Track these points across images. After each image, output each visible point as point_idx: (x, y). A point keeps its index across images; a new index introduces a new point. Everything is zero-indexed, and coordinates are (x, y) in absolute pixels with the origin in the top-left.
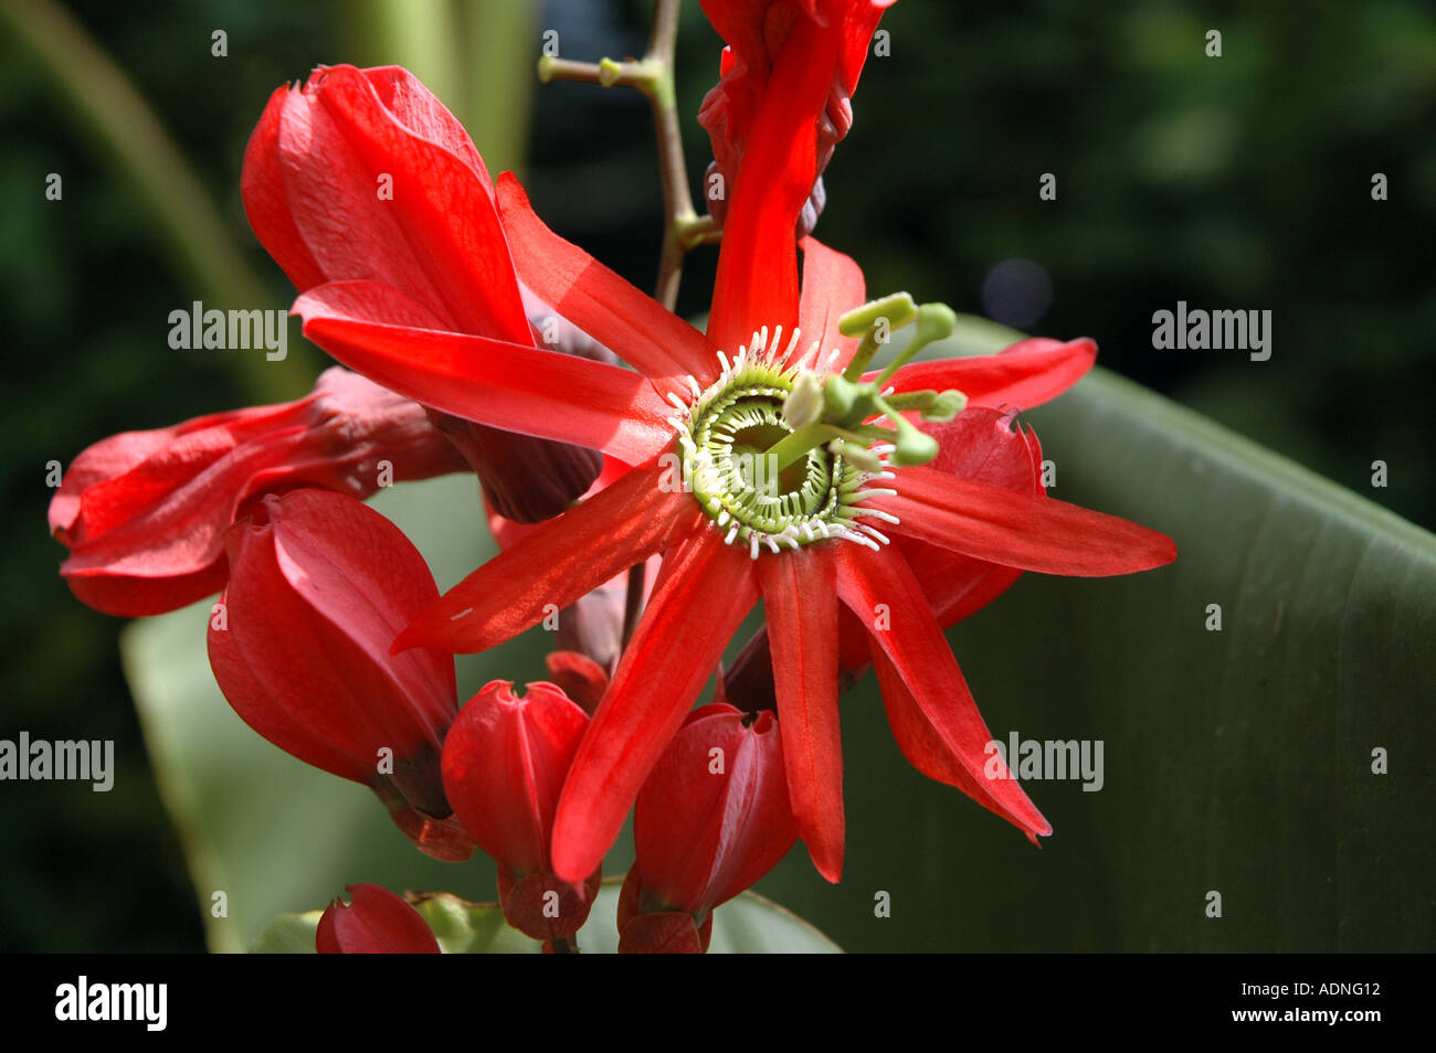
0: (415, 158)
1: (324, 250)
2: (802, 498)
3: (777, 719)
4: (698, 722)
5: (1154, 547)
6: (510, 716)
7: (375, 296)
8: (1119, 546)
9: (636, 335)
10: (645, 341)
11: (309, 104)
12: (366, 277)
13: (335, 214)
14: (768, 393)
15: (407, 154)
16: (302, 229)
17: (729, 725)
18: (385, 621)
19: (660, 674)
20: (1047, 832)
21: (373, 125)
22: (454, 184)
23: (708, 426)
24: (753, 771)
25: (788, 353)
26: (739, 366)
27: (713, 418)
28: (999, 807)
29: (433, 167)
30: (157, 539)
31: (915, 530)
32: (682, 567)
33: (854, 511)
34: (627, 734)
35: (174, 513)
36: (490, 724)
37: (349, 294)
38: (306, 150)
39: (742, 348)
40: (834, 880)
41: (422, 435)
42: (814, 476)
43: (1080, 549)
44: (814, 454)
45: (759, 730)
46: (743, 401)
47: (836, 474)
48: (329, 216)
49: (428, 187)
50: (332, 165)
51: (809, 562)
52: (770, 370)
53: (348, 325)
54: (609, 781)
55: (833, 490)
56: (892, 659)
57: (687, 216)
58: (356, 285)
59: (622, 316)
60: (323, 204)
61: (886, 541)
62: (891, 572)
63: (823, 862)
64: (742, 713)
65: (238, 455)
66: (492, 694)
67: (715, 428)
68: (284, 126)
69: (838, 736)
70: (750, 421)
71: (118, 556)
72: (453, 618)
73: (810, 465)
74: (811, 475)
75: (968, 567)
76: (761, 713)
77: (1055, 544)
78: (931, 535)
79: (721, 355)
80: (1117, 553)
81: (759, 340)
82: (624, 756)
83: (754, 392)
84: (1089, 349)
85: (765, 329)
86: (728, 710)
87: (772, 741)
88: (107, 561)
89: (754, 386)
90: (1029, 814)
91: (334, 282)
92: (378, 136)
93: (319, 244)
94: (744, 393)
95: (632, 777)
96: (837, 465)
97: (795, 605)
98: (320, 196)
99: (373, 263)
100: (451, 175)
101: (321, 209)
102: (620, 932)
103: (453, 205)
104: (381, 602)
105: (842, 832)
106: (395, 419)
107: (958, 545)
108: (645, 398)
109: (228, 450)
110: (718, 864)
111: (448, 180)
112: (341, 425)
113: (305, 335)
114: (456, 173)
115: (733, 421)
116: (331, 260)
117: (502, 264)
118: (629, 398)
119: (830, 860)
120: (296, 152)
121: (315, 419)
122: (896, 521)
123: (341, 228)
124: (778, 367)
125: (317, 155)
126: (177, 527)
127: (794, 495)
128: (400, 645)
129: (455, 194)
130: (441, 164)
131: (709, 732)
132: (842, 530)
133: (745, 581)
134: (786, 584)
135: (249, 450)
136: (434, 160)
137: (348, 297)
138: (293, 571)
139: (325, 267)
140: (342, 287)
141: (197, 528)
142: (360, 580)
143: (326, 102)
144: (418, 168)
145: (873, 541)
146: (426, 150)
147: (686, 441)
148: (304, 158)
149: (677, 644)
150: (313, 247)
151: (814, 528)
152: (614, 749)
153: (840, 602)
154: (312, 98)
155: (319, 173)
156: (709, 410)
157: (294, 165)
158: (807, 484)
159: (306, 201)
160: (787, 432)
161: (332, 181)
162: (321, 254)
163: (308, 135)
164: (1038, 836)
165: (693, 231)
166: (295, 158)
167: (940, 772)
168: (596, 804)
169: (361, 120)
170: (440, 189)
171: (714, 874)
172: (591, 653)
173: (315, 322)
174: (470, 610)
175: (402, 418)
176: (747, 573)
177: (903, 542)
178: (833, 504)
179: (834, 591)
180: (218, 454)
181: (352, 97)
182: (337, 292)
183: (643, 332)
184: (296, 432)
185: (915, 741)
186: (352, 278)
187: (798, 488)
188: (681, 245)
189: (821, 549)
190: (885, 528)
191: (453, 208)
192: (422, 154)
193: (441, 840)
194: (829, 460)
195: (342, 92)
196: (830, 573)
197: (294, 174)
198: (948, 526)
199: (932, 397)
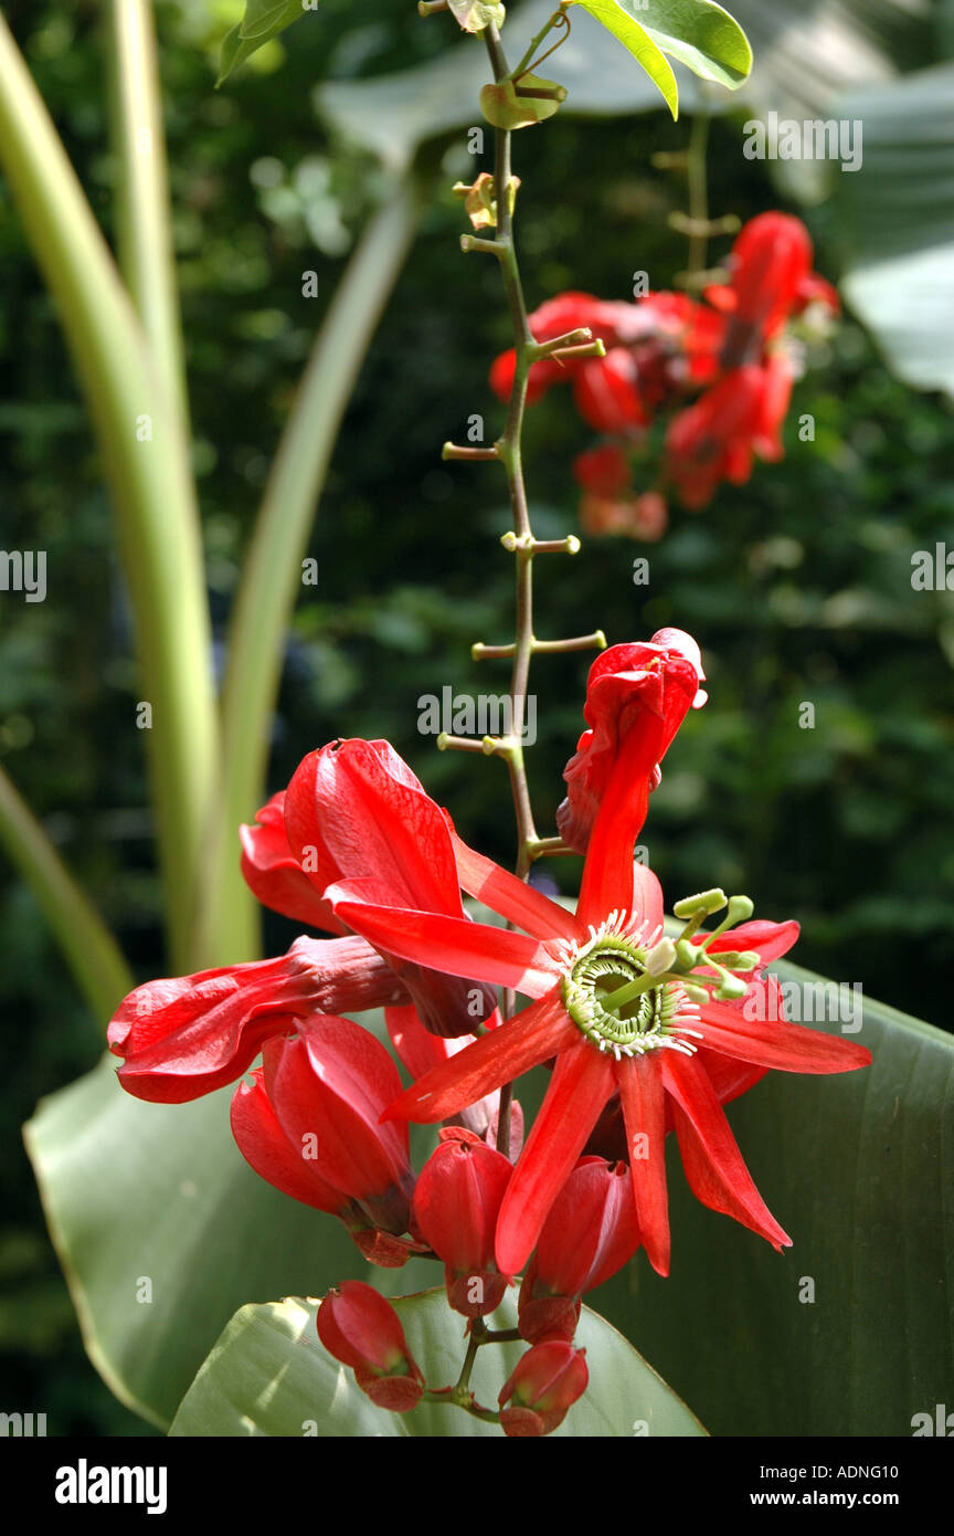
0: (399, 799)
1: (343, 858)
2: (638, 1022)
3: (629, 1165)
4: (581, 1168)
5: (857, 1055)
6: (461, 1165)
7: (373, 888)
8: (835, 1054)
9: (530, 915)
10: (536, 918)
11: (334, 764)
12: (368, 875)
13: (349, 834)
14: (615, 953)
15: (393, 796)
16: (328, 843)
17: (601, 1170)
18: (369, 1101)
19: (555, 1136)
20: (789, 1244)
21: (372, 778)
22: (424, 816)
23: (580, 974)
24: (616, 1201)
25: (628, 927)
26: (600, 935)
27: (583, 969)
28: (758, 1227)
29: (410, 805)
30: (186, 1050)
31: (708, 1043)
32: (570, 1065)
33: (671, 1030)
34: (535, 1176)
35: (198, 1032)
36: (448, 1169)
37: (360, 886)
38: (332, 793)
39: (603, 923)
40: (664, 1275)
41: (366, 981)
42: (645, 1006)
43: (810, 1055)
44: (644, 995)
45: (618, 1174)
46: (599, 957)
47: (658, 1006)
48: (347, 836)
49: (405, 817)
50: (347, 803)
51: (645, 1064)
52: (616, 938)
53: (361, 907)
54: (527, 1207)
55: (657, 1017)
56: (696, 1127)
57: (533, 839)
58: (364, 881)
59: (520, 902)
60: (342, 828)
61: (695, 1049)
62: (693, 1070)
63: (657, 1263)
64: (607, 1162)
65: (242, 994)
66: (450, 1149)
67: (585, 976)
68: (318, 777)
69: (664, 1177)
70: (602, 971)
71: (159, 1062)
72: (419, 1100)
73: (642, 1000)
74: (643, 1006)
75: (740, 1067)
76: (619, 1162)
77: (795, 1052)
78: (717, 1046)
79: (591, 928)
80: (834, 1057)
81: (613, 917)
82: (535, 1191)
83: (606, 952)
84: (795, 927)
85: (616, 911)
86: (597, 1160)
87: (627, 1181)
88: (150, 1065)
89: (605, 948)
90: (777, 1232)
91: (349, 878)
92: (375, 785)
93: (340, 854)
94: (600, 953)
95: (542, 1204)
96: (658, 1000)
97: (637, 1091)
98: (340, 822)
99: (372, 867)
100: (422, 810)
101: (341, 831)
102: (520, 1312)
103: (421, 829)
104: (367, 1089)
105: (669, 1241)
106: (348, 969)
107: (734, 1052)
108: (542, 957)
109: (234, 990)
110: (594, 1263)
111: (419, 814)
112: (314, 974)
113: (334, 913)
114: (426, 809)
115: (593, 971)
116: (346, 864)
117: (449, 866)
118: (531, 955)
119: (661, 1261)
120: (326, 794)
121: (294, 970)
122: (700, 1036)
123: (353, 844)
124: (621, 935)
125: (339, 797)
126: (201, 1040)
127: (634, 1019)
128: (383, 1119)
129: (423, 823)
130: (416, 802)
131: (588, 1175)
132: (666, 1042)
133: (607, 1076)
134: (632, 1078)
135: (251, 990)
136: (412, 800)
137: (356, 887)
138: (319, 1067)
139: (342, 868)
140: (354, 882)
141: (212, 1042)
142: (355, 1075)
143: (343, 763)
144: (399, 806)
145: (688, 1050)
146: (407, 795)
147: (569, 982)
148: (332, 799)
149: (565, 1116)
150: (335, 855)
151: (652, 1040)
152: (529, 1186)
153: (665, 1089)
154: (335, 760)
155: (341, 808)
156: (580, 963)
157: (324, 802)
158: (641, 1012)
159: (331, 826)
160: (627, 980)
161: (348, 814)
162: (340, 860)
163: (334, 783)
164: (783, 1247)
165: (537, 848)
166: (325, 799)
167: (718, 1204)
168: (520, 1223)
169: (365, 774)
170: (412, 819)
172: (471, 1128)
173: (340, 904)
174: (429, 1094)
175: (353, 969)
176: (608, 1070)
177: (704, 1054)
178: (658, 1025)
179: (661, 1082)
180: (228, 993)
181: (360, 760)
182: (351, 885)
183: (534, 912)
184: (282, 978)
185: (703, 1184)
186: (359, 875)
187: (636, 1015)
188: (530, 858)
189: (650, 1053)
190: (691, 1039)
191: (420, 831)
192: (403, 796)
193: (386, 1253)
194: (653, 997)
195: (353, 755)
196: (658, 1070)
197: (324, 808)
198: (727, 1040)
199: (736, 956)
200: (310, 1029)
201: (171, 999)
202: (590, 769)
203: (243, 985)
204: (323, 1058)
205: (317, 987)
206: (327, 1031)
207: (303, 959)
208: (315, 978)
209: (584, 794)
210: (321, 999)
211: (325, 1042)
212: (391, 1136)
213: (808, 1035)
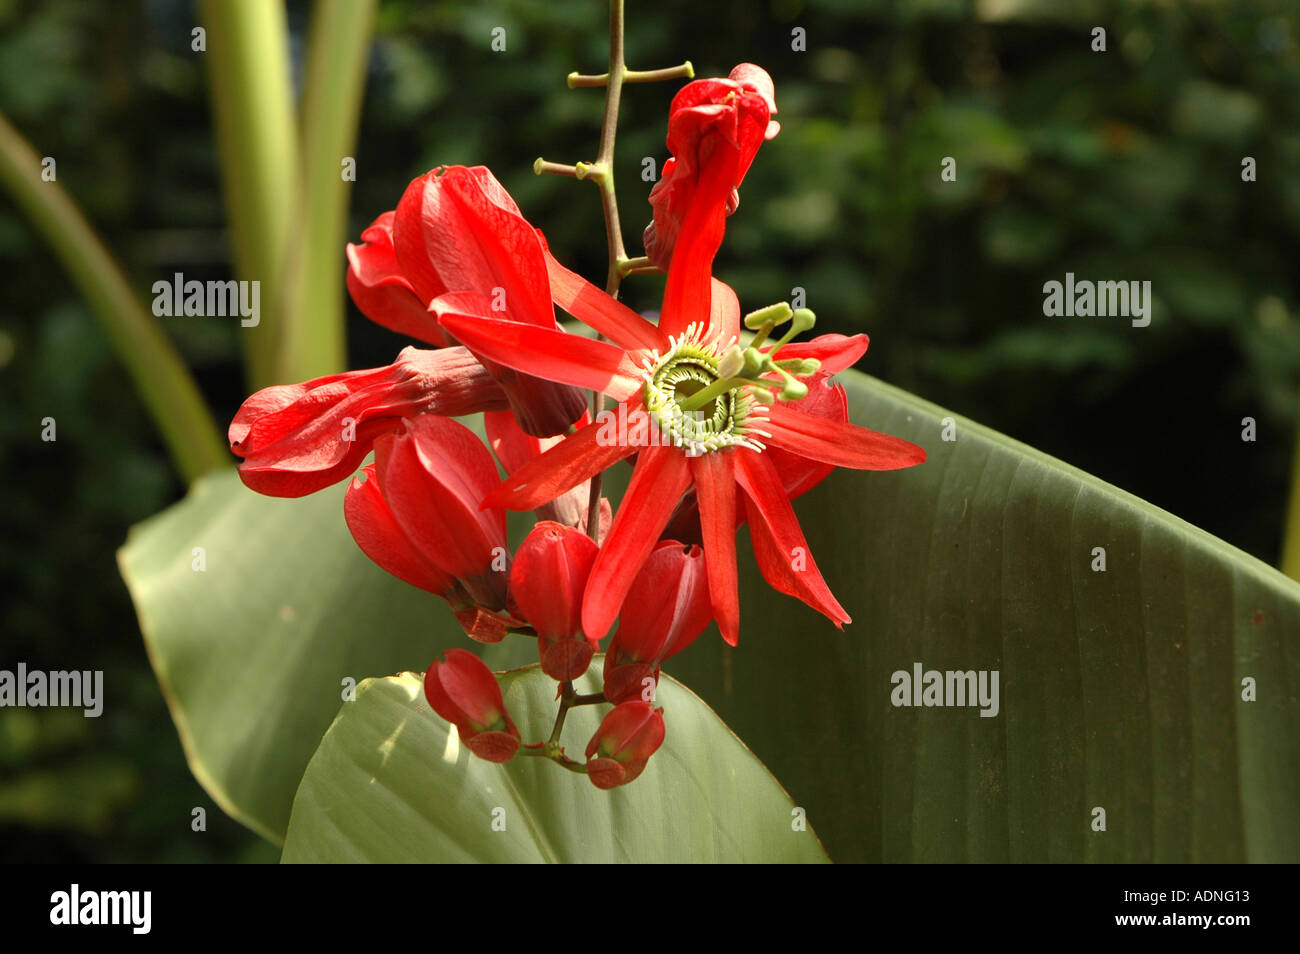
0: (497, 220)
1: (446, 273)
2: (713, 423)
3: (703, 548)
4: (659, 550)
5: (913, 454)
6: (553, 546)
7: (474, 301)
8: (893, 452)
9: (617, 327)
10: (623, 330)
11: (438, 188)
12: (468, 289)
13: (453, 252)
14: (693, 361)
15: (492, 218)
16: (433, 260)
17: (676, 552)
18: (470, 492)
19: (637, 523)
20: (848, 621)
21: (473, 201)
22: (519, 237)
23: (661, 379)
24: (690, 580)
25: (706, 338)
26: (679, 345)
27: (664, 375)
28: (821, 607)
29: (508, 227)
30: (302, 449)
31: (777, 442)
32: (650, 460)
33: (743, 430)
34: (618, 557)
35: (313, 433)
36: (541, 550)
37: (462, 298)
38: (437, 214)
39: (682, 334)
40: (734, 644)
41: (468, 387)
42: (720, 409)
43: (871, 454)
44: (720, 399)
45: (693, 556)
46: (679, 365)
47: (732, 409)
48: (449, 254)
49: (503, 238)
50: (450, 224)
51: (719, 460)
52: (694, 348)
53: (463, 317)
54: (611, 582)
55: (731, 418)
56: (765, 517)
57: (623, 258)
58: (465, 295)
59: (607, 315)
60: (446, 247)
61: (764, 447)
62: (763, 467)
63: (727, 634)
64: (683, 546)
65: (353, 398)
66: (542, 533)
67: (665, 382)
68: (424, 201)
69: (735, 561)
70: (683, 377)
71: (277, 460)
72: (515, 490)
73: (717, 403)
74: (718, 409)
75: (806, 464)
76: (694, 546)
77: (856, 452)
78: (785, 445)
79: (671, 338)
80: (892, 457)
81: (691, 329)
82: (618, 569)
83: (685, 361)
84: (865, 340)
85: (694, 323)
86: (674, 543)
87: (701, 562)
88: (269, 463)
89: (685, 357)
90: (839, 612)
91: (452, 292)
92: (476, 208)
93: (444, 270)
94: (679, 361)
95: (624, 581)
96: (732, 404)
97: (712, 484)
98: (444, 242)
99: (472, 282)
100: (518, 231)
101: (444, 250)
102: (605, 678)
103: (517, 247)
104: (468, 481)
105: (738, 616)
106: (450, 377)
107: (801, 452)
108: (627, 364)
109: (346, 395)
110: (670, 633)
111: (515, 234)
112: (419, 381)
113: (439, 323)
114: (521, 230)
115: (673, 377)
116: (450, 279)
117: (543, 283)
118: (617, 362)
119: (731, 632)
120: (431, 216)
121: (401, 377)
122: (769, 435)
123: (456, 261)
124: (700, 345)
125: (443, 218)
126: (316, 440)
127: (709, 420)
128: (482, 508)
129: (519, 243)
130: (513, 223)
131: (666, 556)
132: (738, 440)
133: (684, 471)
134: (707, 473)
135: (361, 395)
136: (509, 222)
137: (459, 301)
139: (447, 283)
140: (457, 295)
141: (326, 442)
142: (458, 468)
143: (447, 188)
144: (497, 227)
145: (758, 447)
146: (505, 217)
147: (651, 386)
148: (436, 220)
149: (646, 505)
150: (440, 272)
151: (726, 439)
152: (613, 565)
153: (737, 483)
154: (439, 185)
155: (444, 229)
156: (661, 370)
157: (429, 224)
158: (716, 414)
159: (436, 245)
160: (704, 385)
161: (451, 234)
162: (445, 276)
163: (438, 206)
164: (843, 624)
165: (626, 267)
166: (431, 220)
167: (785, 587)
168: (604, 596)
169: (467, 198)
170: (510, 239)
171: (668, 638)
173: (445, 315)
174: (524, 485)
175: (455, 377)
176: (685, 465)
177: (773, 452)
178: (731, 425)
179: (733, 476)
180: (340, 398)
181: (462, 185)
182: (454, 298)
183: (623, 326)
184: (391, 385)
185: (772, 568)
186: (461, 290)
187: (711, 416)
188: (620, 275)
189: (724, 451)
190: (761, 439)
191: (517, 251)
192: (501, 219)
193: (485, 629)
194: (727, 402)
195: (456, 181)
196: (731, 466)
197: (429, 228)
198: (796, 440)
199: (800, 362)
200: (417, 427)
201: (287, 403)
202: (672, 193)
203: (353, 391)
204: (429, 453)
205: (422, 392)
206: (432, 429)
207: (408, 367)
208: (421, 384)
209: (667, 216)
210: (427, 403)
211: (432, 439)
212: (489, 521)
213: (869, 436)
